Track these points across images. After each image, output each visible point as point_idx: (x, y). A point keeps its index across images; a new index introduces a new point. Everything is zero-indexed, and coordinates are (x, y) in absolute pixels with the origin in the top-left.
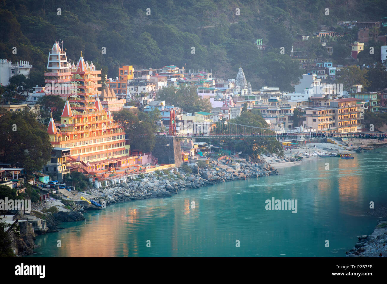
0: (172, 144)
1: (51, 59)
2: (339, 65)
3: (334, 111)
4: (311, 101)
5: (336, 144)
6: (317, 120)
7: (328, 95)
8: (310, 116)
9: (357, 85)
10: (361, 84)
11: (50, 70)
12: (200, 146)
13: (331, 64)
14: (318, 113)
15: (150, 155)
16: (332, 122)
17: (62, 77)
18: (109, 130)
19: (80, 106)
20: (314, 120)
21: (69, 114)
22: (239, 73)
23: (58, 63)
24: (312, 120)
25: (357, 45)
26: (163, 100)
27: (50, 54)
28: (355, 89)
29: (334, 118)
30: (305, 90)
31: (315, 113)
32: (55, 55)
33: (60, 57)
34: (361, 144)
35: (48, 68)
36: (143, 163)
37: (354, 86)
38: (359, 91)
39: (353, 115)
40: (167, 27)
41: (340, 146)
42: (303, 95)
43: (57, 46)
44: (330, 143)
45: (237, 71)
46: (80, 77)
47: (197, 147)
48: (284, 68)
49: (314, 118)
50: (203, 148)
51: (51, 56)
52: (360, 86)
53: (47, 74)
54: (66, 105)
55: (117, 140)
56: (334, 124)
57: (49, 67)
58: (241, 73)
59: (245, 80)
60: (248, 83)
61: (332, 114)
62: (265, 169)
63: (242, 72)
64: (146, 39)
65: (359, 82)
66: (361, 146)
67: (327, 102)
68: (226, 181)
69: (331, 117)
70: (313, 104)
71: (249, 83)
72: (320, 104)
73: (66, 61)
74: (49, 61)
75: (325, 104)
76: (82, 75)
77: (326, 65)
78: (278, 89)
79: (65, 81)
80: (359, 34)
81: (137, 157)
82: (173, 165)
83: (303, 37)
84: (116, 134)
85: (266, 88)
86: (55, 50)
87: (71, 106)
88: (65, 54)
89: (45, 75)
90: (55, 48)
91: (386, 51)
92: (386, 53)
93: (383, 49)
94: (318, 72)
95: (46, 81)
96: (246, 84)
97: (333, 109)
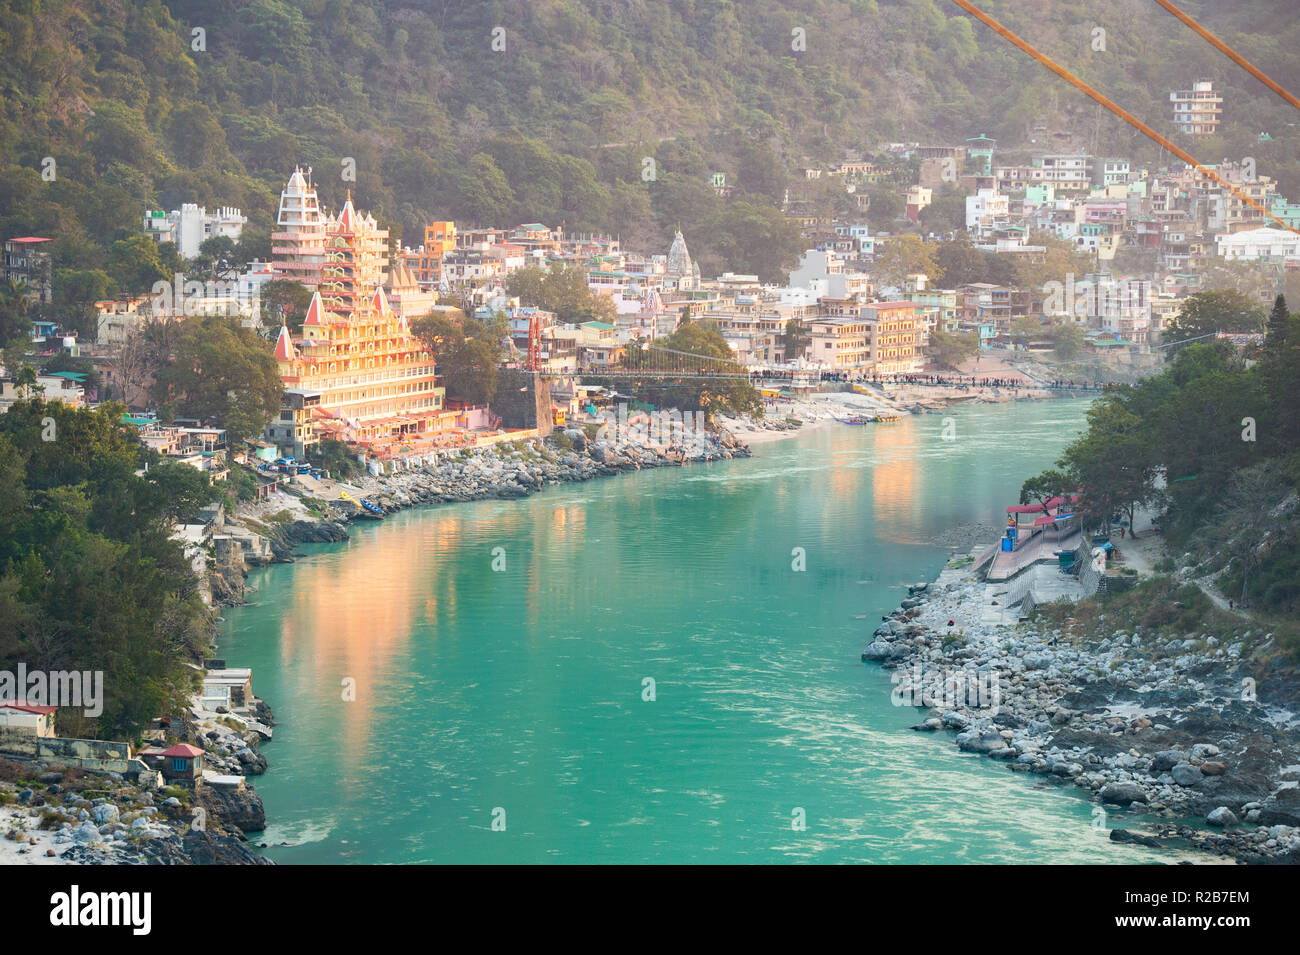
0: (532, 387)
1: (285, 205)
2: (880, 234)
3: (868, 328)
4: (823, 305)
5: (870, 395)
6: (834, 346)
7: (857, 293)
8: (821, 336)
9: (915, 276)
10: (926, 273)
11: (284, 228)
12: (590, 393)
13: (866, 229)
14: (835, 330)
15: (487, 410)
16: (863, 349)
17: (308, 242)
18: (402, 355)
19: (342, 304)
20: (828, 346)
21: (319, 320)
22: (675, 243)
23: (300, 213)
24: (823, 346)
25: (917, 193)
26: (514, 296)
27: (283, 195)
28: (911, 283)
29: (868, 342)
30: (811, 282)
31: (829, 330)
32: (294, 196)
33: (304, 201)
34: (922, 397)
35: (279, 223)
36: (471, 426)
37: (910, 276)
38: (920, 286)
39: (907, 336)
40: (527, 144)
41: (878, 399)
42: (806, 292)
43: (298, 177)
44: (859, 393)
45: (672, 238)
46: (344, 244)
47: (583, 395)
48: (768, 235)
49: (828, 341)
50: (596, 398)
51: (285, 199)
52: (922, 278)
53: (277, 236)
54: (315, 302)
55: (418, 376)
56: (868, 354)
57: (282, 220)
58: (680, 243)
59: (688, 259)
60: (693, 264)
61: (865, 333)
62: (723, 443)
63: (682, 241)
64: (484, 168)
65: (919, 269)
66: (922, 402)
67: (854, 309)
68: (642, 468)
69: (864, 340)
70: (827, 312)
71: (696, 264)
72: (841, 311)
73: (317, 209)
74: (281, 209)
75: (852, 312)
76: (348, 239)
77: (854, 232)
78: (755, 278)
79: (313, 252)
80: (922, 169)
81: (459, 413)
82: (534, 433)
83: (809, 172)
84: (417, 365)
85: (729, 276)
86: (294, 185)
87: (325, 302)
88: (315, 195)
89: (273, 237)
90: (294, 182)
91: (978, 207)
92: (977, 211)
93: (971, 202)
94: (839, 245)
95: (275, 250)
96: (690, 266)
97: (868, 323)
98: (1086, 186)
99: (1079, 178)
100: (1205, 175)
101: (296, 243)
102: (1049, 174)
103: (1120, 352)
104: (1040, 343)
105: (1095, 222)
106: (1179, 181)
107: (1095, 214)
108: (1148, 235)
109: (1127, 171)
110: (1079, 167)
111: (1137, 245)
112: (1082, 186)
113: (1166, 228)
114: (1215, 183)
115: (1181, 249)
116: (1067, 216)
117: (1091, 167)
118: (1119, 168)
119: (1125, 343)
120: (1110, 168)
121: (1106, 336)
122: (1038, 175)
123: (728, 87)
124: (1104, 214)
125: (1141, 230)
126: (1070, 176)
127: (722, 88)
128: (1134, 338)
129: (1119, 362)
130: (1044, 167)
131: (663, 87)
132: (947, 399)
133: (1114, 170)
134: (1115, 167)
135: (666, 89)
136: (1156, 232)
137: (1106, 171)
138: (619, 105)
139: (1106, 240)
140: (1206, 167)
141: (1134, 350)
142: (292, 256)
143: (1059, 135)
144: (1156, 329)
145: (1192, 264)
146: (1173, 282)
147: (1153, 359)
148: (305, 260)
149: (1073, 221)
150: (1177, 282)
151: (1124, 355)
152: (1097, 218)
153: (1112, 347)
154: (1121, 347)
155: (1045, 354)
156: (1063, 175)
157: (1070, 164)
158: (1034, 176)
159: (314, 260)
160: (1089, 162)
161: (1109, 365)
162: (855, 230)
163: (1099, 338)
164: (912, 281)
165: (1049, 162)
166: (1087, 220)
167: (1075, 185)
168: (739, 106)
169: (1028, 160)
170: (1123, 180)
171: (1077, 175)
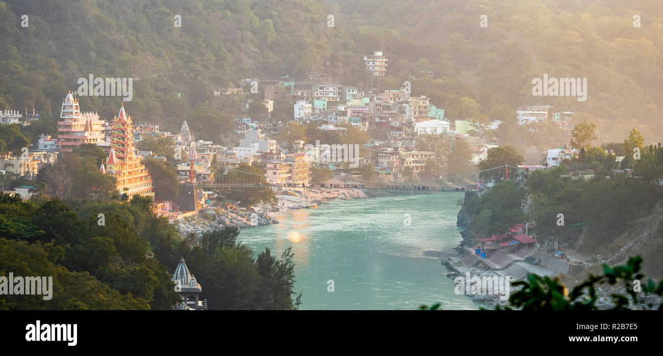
0: (192, 192)
1: (64, 109)
2: (255, 122)
3: (290, 165)
4: (262, 155)
5: (297, 196)
6: (278, 174)
7: (272, 150)
8: (271, 169)
9: (299, 141)
10: (303, 140)
11: (63, 120)
12: (209, 194)
13: (250, 120)
14: (278, 166)
15: (171, 202)
16: (289, 175)
17: (75, 126)
18: (141, 178)
19: (121, 154)
20: (275, 173)
21: (114, 161)
22: (183, 126)
23: (72, 112)
24: (272, 173)
25: (268, 102)
27: (63, 104)
28: (297, 145)
29: (290, 172)
30: (251, 144)
31: (275, 166)
32: (69, 104)
33: (74, 107)
34: (316, 197)
35: (61, 117)
38: (301, 146)
41: (301, 198)
42: (249, 149)
43: (70, 96)
44: (291, 195)
45: (181, 124)
46: (122, 127)
47: (206, 196)
49: (274, 171)
50: (210, 197)
51: (64, 106)
52: (302, 142)
53: (60, 123)
54: (112, 153)
55: (147, 187)
56: (290, 178)
57: (62, 116)
58: (185, 126)
59: (189, 133)
60: (191, 136)
61: (290, 168)
63: (187, 125)
65: (299, 138)
66: (316, 199)
70: (266, 158)
71: (193, 136)
72: (273, 158)
73: (79, 111)
74: (62, 110)
75: (278, 158)
76: (123, 124)
77: (244, 121)
78: (211, 143)
79: (77, 130)
80: (265, 91)
81: (162, 204)
82: (195, 212)
83: (215, 92)
84: (146, 182)
85: (201, 141)
86: (69, 100)
87: (115, 153)
88: (78, 104)
89: (58, 124)
90: (69, 98)
91: (300, 109)
92: (300, 111)
93: (296, 107)
94: (239, 127)
95: (59, 130)
96: (190, 137)
97: (290, 163)
98: (338, 100)
99: (335, 96)
100: (394, 95)
101: (70, 126)
102: (321, 94)
103: (389, 176)
104: (355, 172)
105: (354, 116)
106: (383, 97)
107: (354, 112)
108: (381, 123)
109: (356, 93)
110: (335, 91)
111: (375, 127)
112: (336, 99)
113: (390, 119)
114: (399, 99)
115: (399, 129)
116: (344, 114)
117: (340, 91)
118: (353, 91)
119: (390, 172)
120: (349, 91)
121: (383, 169)
122: (317, 94)
123: (172, 52)
124: (358, 113)
125: (377, 120)
126: (331, 95)
127: (170, 52)
128: (394, 170)
129: (389, 181)
130: (319, 90)
131: (145, 52)
132: (326, 198)
133: (350, 92)
134: (351, 91)
135: (147, 53)
136: (385, 121)
137: (347, 93)
138: (136, 61)
139: (363, 125)
140: (394, 91)
141: (395, 175)
142: (68, 133)
143: (322, 76)
144: (403, 166)
145: (404, 136)
146: (401, 144)
147: (403, 179)
148: (74, 134)
149: (347, 116)
150: (402, 144)
151: (391, 178)
152: (355, 114)
153: (386, 174)
154: (390, 174)
155: (359, 177)
156: (328, 94)
157: (331, 89)
158: (315, 94)
159: (79, 134)
160: (339, 88)
161: (386, 182)
162: (245, 120)
163: (380, 170)
164: (298, 143)
165: (321, 88)
166: (351, 115)
167: (333, 99)
168: (179, 61)
169: (309, 87)
170: (355, 97)
171: (334, 94)
